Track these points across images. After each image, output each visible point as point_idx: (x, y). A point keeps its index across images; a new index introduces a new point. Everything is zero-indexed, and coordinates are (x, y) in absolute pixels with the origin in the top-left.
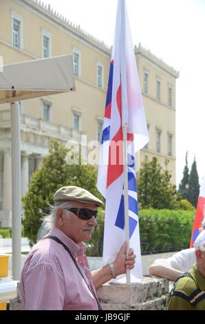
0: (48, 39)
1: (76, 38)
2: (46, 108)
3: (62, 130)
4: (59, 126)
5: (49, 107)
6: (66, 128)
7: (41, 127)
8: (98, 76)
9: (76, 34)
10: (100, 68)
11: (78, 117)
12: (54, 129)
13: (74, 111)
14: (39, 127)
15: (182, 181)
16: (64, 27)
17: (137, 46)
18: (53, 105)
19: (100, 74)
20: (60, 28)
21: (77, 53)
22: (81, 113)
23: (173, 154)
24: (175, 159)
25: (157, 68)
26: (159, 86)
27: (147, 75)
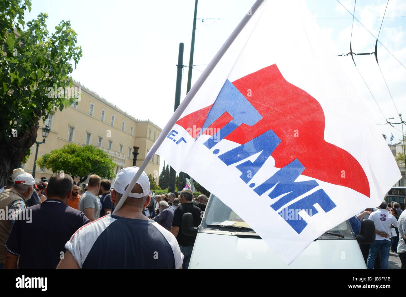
0: (113, 117)
1: (124, 116)
2: (110, 143)
3: (117, 153)
4: (115, 152)
5: (111, 143)
6: (118, 152)
7: (109, 152)
8: (131, 130)
9: (124, 115)
10: (132, 127)
11: (122, 146)
12: (113, 153)
13: (120, 144)
14: (108, 152)
15: (162, 173)
16: (120, 113)
17: (148, 120)
18: (113, 142)
19: (132, 130)
20: (119, 113)
21: (124, 122)
22: (123, 145)
23: (159, 162)
24: (159, 165)
25: (155, 128)
26: (155, 136)
27: (150, 131)
